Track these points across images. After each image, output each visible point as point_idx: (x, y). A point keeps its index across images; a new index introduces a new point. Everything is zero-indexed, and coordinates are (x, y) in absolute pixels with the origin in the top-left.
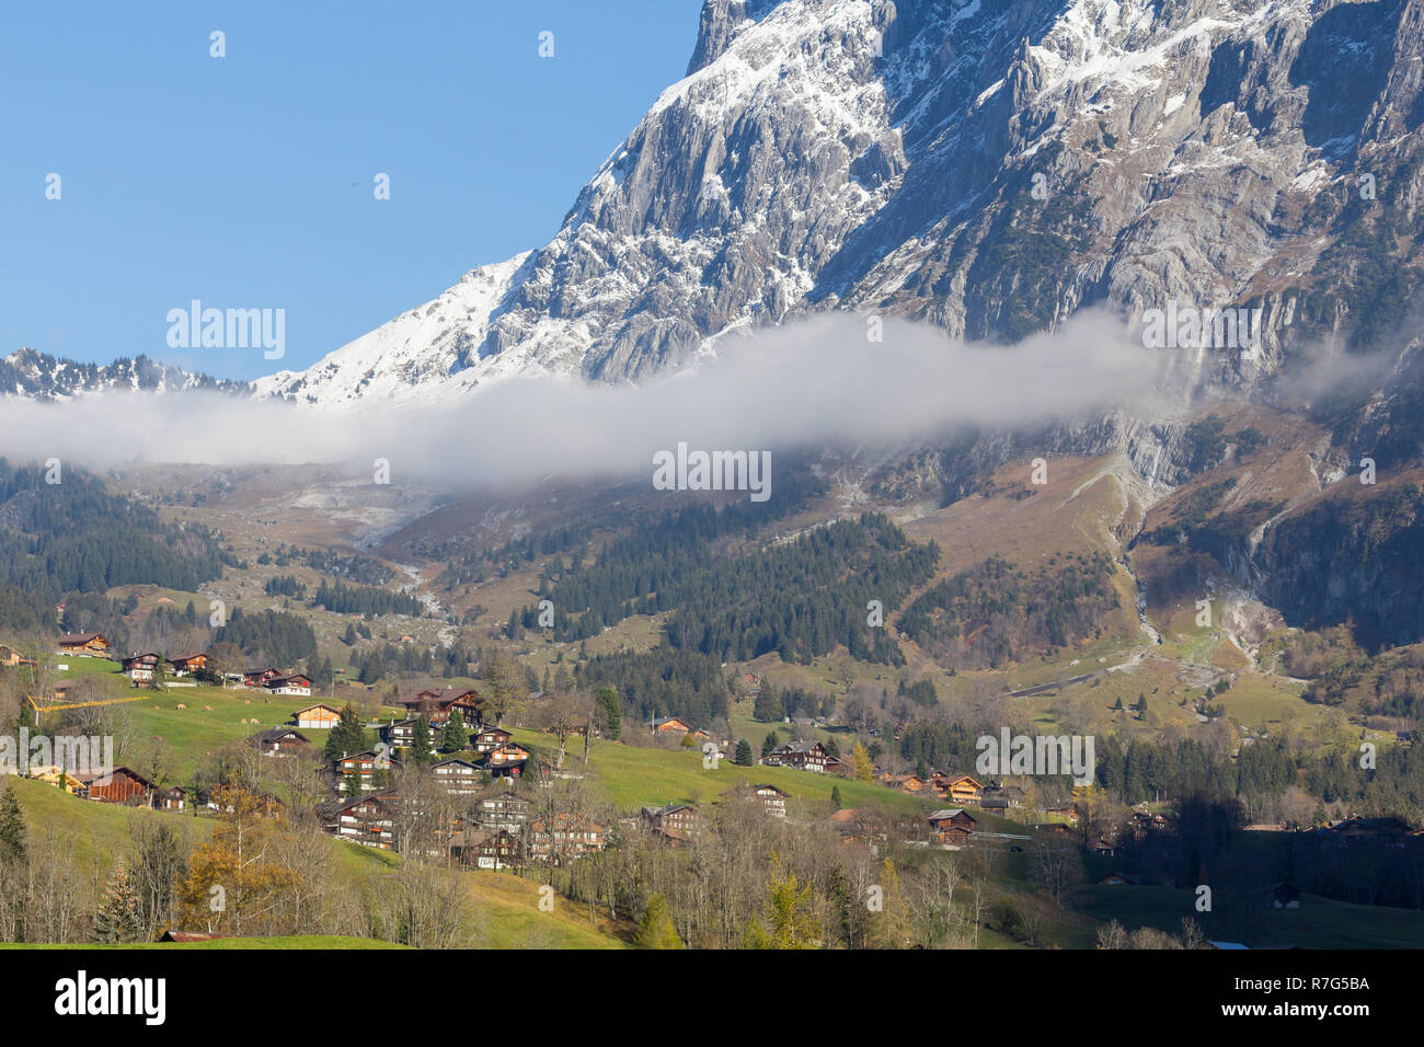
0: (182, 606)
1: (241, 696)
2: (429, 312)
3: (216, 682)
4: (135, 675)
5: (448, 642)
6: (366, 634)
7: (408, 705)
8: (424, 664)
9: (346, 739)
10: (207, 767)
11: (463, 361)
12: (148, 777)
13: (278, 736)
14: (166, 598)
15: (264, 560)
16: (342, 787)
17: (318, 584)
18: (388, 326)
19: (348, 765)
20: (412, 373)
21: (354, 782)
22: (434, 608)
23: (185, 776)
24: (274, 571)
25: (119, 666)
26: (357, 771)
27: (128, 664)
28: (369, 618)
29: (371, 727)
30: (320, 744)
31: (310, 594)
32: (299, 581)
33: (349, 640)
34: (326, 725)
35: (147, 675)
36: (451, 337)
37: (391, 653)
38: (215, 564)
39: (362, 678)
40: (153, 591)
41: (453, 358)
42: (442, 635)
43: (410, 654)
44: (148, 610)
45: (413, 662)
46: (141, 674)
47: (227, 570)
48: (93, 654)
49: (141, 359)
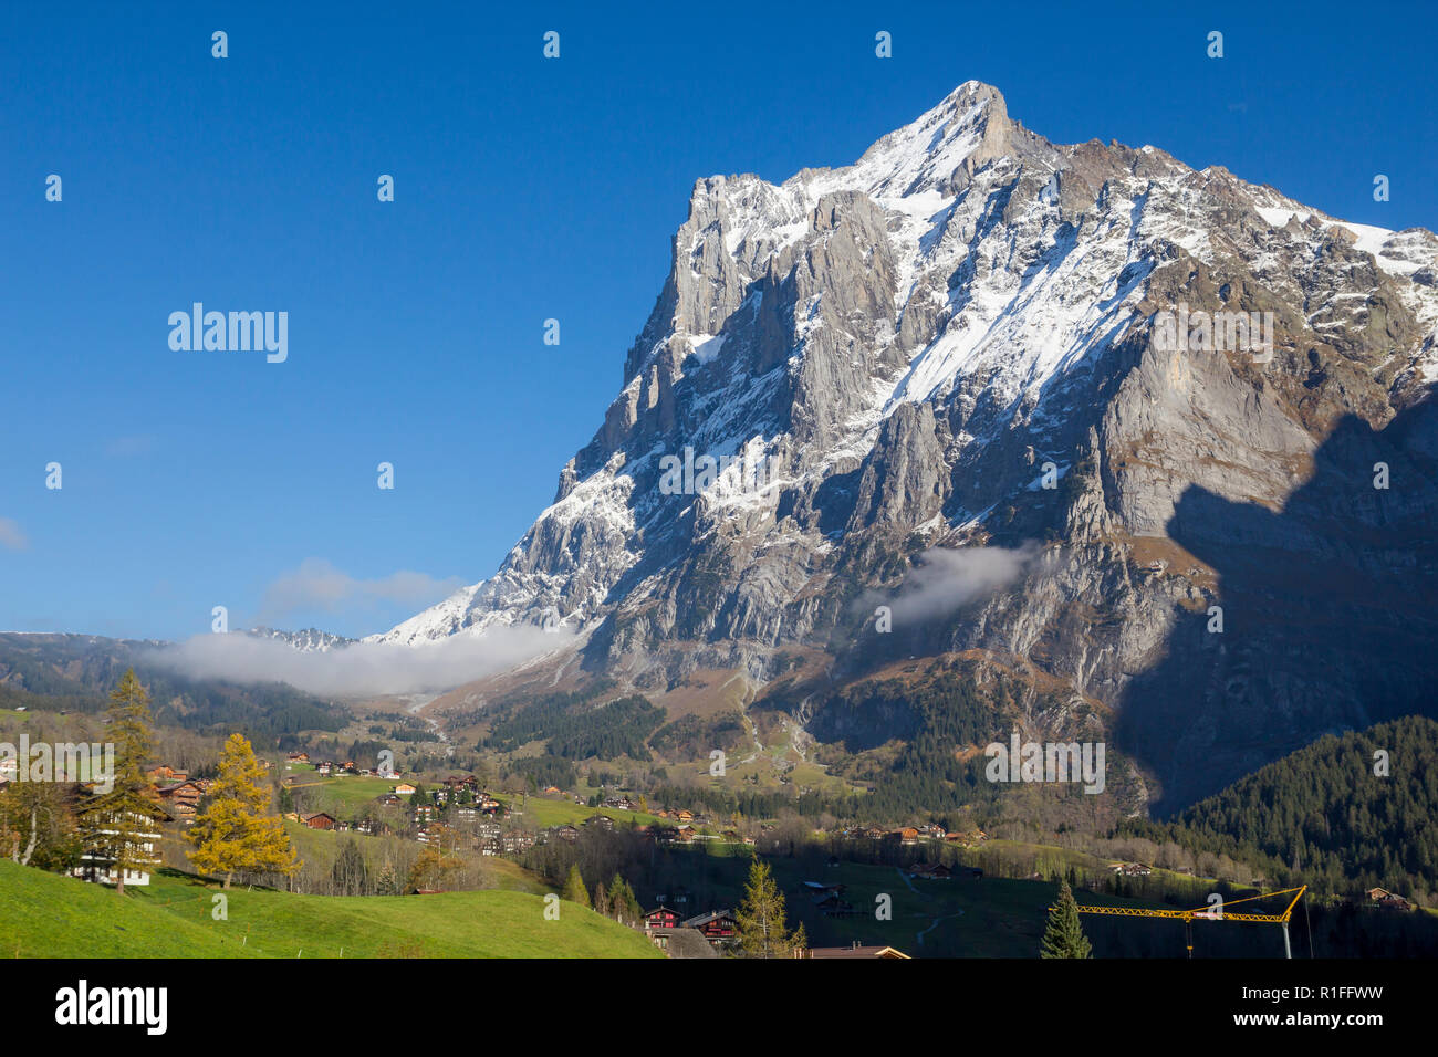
0: (333, 739)
1: (369, 779)
2: (440, 608)
3: (357, 773)
4: (321, 771)
5: (451, 753)
6: (414, 751)
7: (445, 783)
8: (441, 764)
9: (418, 798)
10: (359, 813)
11: (455, 629)
12: (332, 816)
13: (389, 798)
14: (325, 736)
15: (368, 718)
16: (417, 820)
17: (392, 729)
18: (422, 614)
19: (420, 810)
20: (433, 634)
21: (423, 816)
22: (444, 739)
23: (348, 816)
24: (372, 723)
25: (314, 767)
26: (424, 813)
27: (318, 766)
28: (415, 743)
29: (429, 793)
30: (407, 800)
31: (389, 733)
32: (384, 728)
33: (407, 753)
34: (408, 792)
35: (327, 771)
36: (450, 619)
37: (426, 760)
38: (346, 721)
39: (413, 771)
40: (318, 733)
41: (451, 628)
42: (448, 750)
43: (434, 759)
44: (317, 741)
45: (436, 763)
46: (324, 770)
47: (352, 723)
48: (302, 760)
49: (312, 630)
